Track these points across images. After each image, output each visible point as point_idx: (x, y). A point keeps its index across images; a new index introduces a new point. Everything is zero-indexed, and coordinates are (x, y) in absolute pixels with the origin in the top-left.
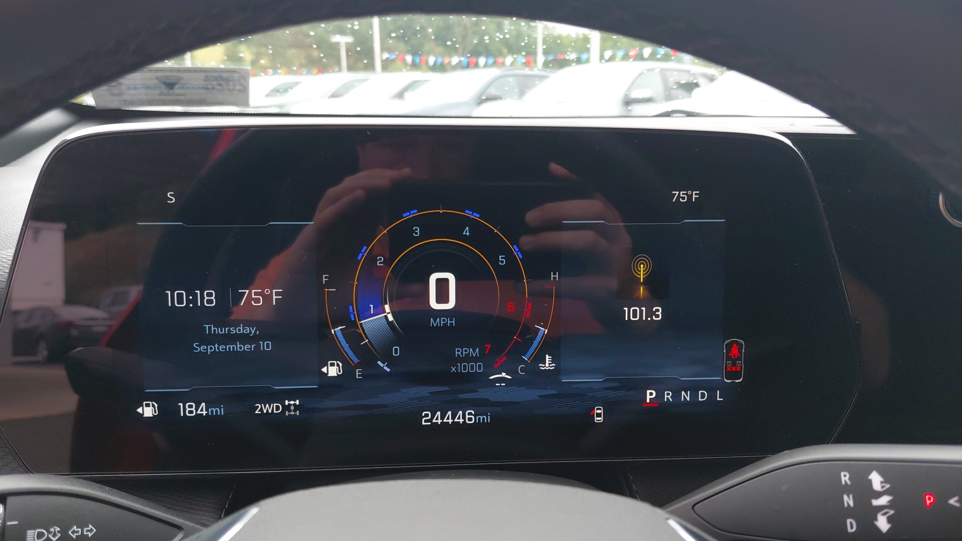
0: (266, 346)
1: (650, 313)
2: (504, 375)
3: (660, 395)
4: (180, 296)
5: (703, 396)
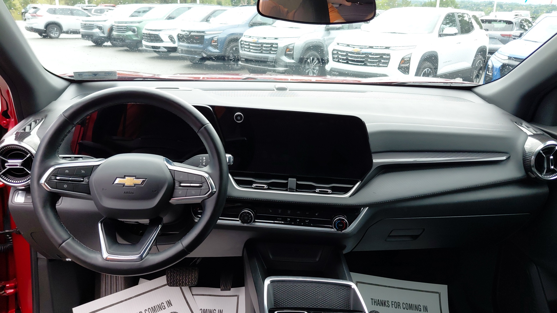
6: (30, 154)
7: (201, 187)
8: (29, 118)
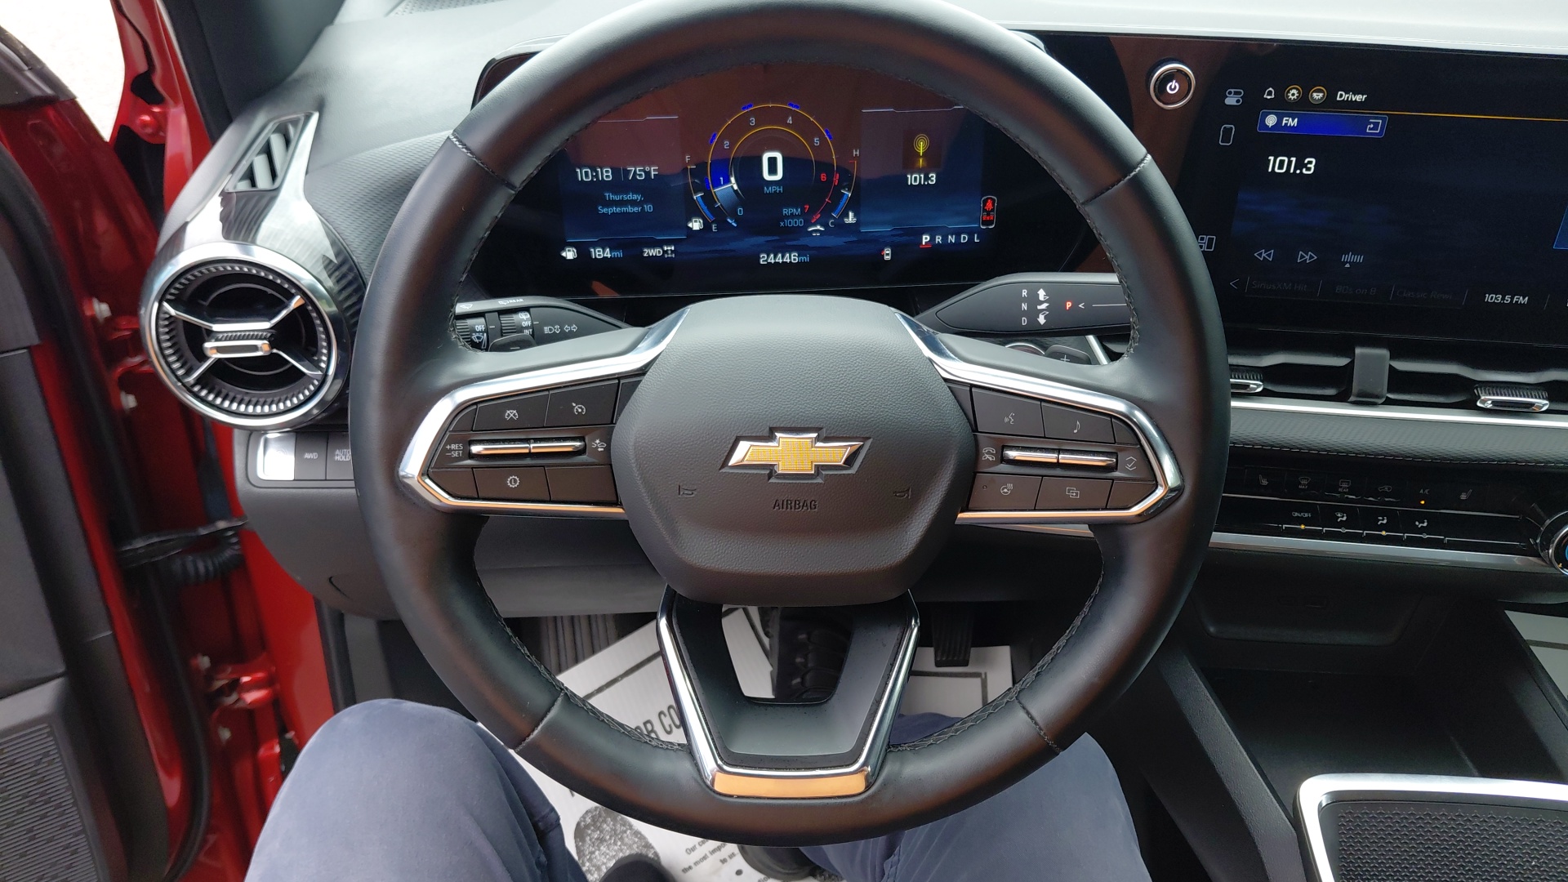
0: (649, 208)
1: (927, 178)
2: (819, 227)
3: (933, 238)
4: (586, 173)
5: (964, 238)
6: (298, 297)
7: (1113, 468)
8: (254, 114)
